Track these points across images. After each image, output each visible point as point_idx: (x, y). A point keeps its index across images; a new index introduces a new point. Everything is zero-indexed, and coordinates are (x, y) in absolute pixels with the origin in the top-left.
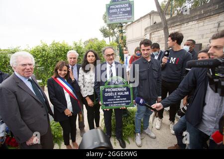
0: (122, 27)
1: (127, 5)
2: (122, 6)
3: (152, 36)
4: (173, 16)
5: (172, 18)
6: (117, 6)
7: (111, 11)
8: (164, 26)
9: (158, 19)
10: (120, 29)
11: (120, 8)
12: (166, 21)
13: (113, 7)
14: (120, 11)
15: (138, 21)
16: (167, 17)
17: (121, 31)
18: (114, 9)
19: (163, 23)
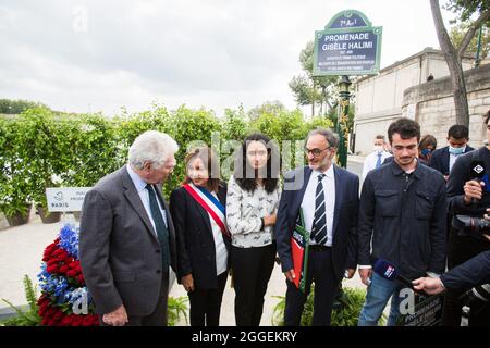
0: (348, 84)
1: (366, 36)
2: (352, 37)
3: (423, 110)
4: (483, 63)
5: (479, 70)
6: (341, 38)
7: (326, 48)
8: (455, 87)
9: (441, 70)
10: (344, 89)
11: (348, 42)
12: (462, 76)
13: (331, 38)
14: (348, 49)
15: (389, 69)
16: (467, 66)
17: (346, 96)
18: (333, 42)
19: (454, 80)
